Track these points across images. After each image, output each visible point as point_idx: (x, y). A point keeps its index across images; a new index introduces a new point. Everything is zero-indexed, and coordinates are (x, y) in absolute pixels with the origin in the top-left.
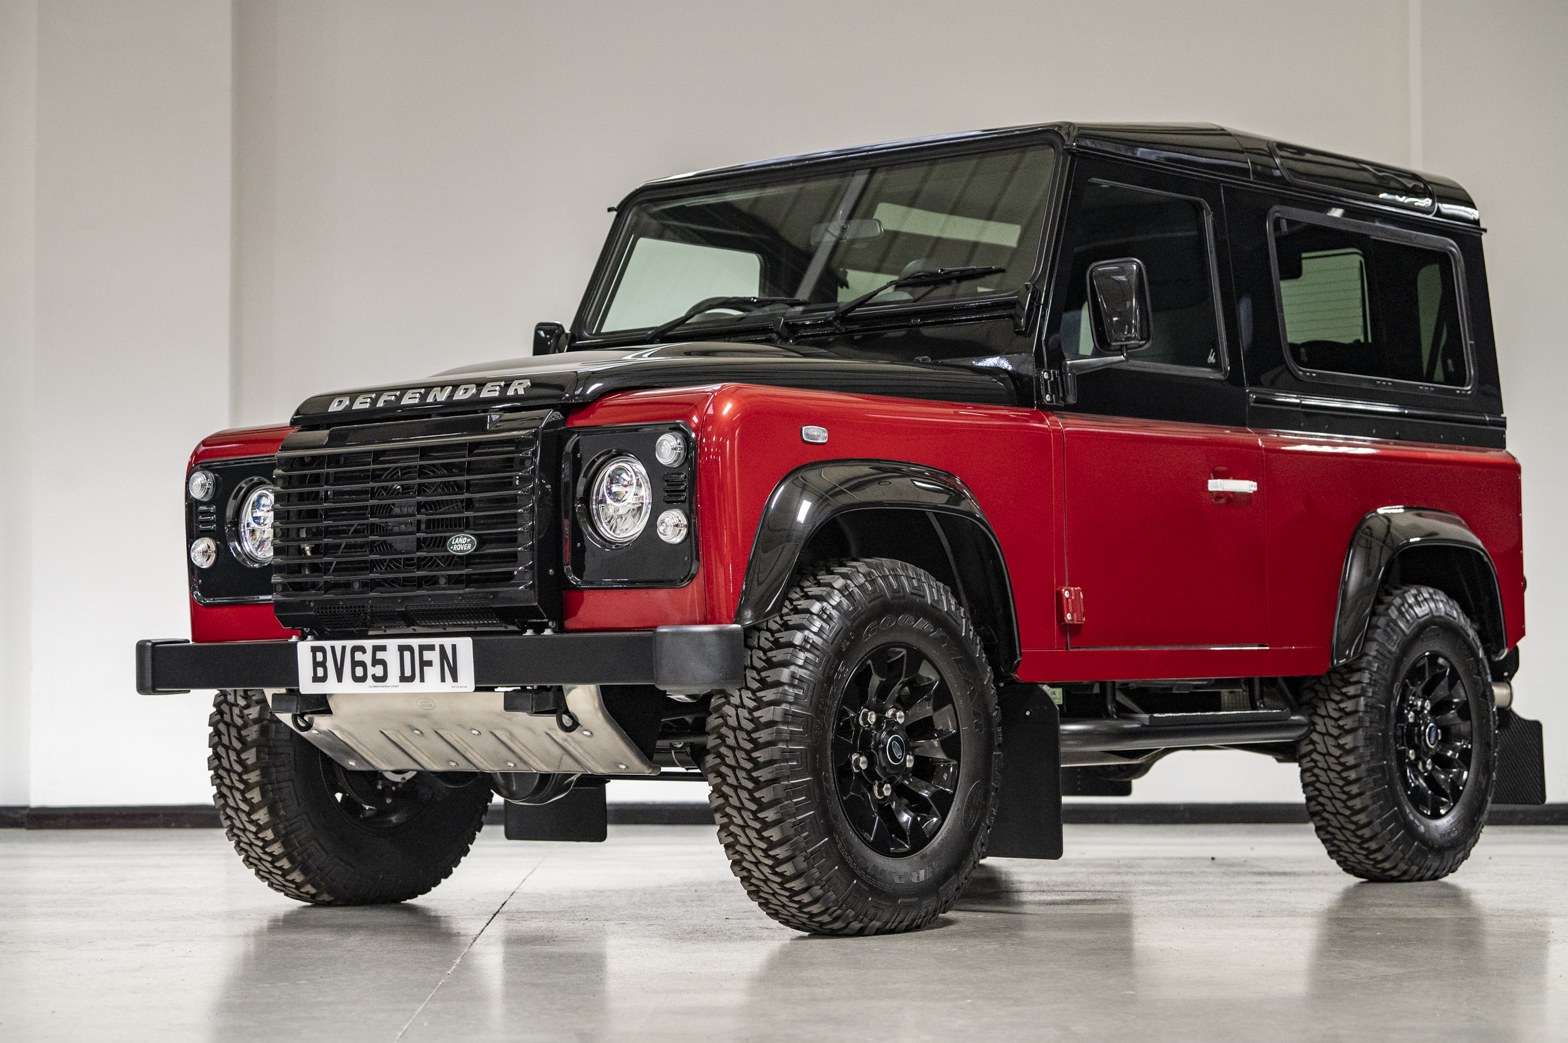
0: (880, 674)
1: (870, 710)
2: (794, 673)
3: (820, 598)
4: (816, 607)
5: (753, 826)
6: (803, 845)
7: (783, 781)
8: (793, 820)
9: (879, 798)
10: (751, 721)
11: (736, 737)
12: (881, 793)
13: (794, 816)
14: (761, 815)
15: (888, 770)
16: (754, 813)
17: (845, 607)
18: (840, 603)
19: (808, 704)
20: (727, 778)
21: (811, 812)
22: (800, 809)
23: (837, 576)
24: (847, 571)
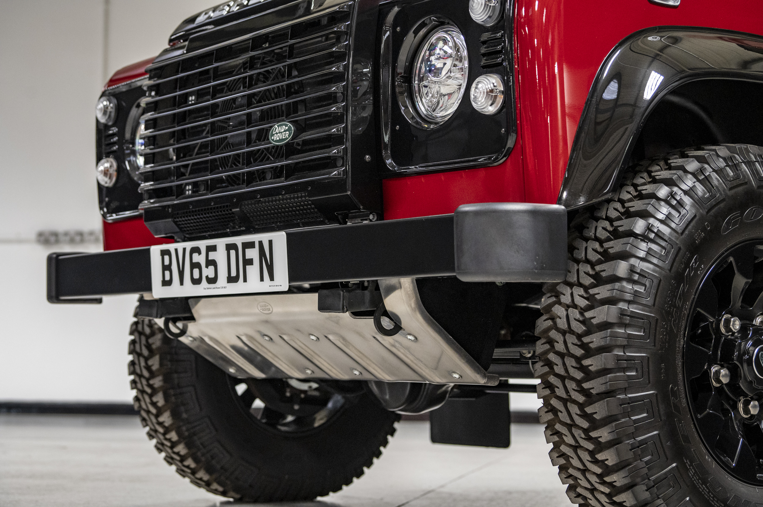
0: (745, 275)
1: (733, 316)
2: (634, 266)
3: (669, 183)
4: (663, 191)
5: (586, 446)
6: (645, 471)
7: (619, 394)
8: (631, 441)
9: (745, 416)
10: (583, 322)
11: (565, 342)
12: (747, 411)
13: (633, 436)
14: (593, 434)
15: (755, 385)
16: (586, 431)
17: (700, 193)
18: (692, 189)
19: (650, 303)
20: (556, 389)
21: (655, 432)
22: (639, 428)
23: (691, 159)
24: (703, 154)
